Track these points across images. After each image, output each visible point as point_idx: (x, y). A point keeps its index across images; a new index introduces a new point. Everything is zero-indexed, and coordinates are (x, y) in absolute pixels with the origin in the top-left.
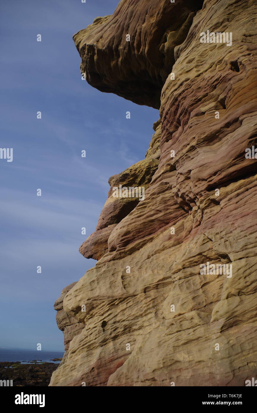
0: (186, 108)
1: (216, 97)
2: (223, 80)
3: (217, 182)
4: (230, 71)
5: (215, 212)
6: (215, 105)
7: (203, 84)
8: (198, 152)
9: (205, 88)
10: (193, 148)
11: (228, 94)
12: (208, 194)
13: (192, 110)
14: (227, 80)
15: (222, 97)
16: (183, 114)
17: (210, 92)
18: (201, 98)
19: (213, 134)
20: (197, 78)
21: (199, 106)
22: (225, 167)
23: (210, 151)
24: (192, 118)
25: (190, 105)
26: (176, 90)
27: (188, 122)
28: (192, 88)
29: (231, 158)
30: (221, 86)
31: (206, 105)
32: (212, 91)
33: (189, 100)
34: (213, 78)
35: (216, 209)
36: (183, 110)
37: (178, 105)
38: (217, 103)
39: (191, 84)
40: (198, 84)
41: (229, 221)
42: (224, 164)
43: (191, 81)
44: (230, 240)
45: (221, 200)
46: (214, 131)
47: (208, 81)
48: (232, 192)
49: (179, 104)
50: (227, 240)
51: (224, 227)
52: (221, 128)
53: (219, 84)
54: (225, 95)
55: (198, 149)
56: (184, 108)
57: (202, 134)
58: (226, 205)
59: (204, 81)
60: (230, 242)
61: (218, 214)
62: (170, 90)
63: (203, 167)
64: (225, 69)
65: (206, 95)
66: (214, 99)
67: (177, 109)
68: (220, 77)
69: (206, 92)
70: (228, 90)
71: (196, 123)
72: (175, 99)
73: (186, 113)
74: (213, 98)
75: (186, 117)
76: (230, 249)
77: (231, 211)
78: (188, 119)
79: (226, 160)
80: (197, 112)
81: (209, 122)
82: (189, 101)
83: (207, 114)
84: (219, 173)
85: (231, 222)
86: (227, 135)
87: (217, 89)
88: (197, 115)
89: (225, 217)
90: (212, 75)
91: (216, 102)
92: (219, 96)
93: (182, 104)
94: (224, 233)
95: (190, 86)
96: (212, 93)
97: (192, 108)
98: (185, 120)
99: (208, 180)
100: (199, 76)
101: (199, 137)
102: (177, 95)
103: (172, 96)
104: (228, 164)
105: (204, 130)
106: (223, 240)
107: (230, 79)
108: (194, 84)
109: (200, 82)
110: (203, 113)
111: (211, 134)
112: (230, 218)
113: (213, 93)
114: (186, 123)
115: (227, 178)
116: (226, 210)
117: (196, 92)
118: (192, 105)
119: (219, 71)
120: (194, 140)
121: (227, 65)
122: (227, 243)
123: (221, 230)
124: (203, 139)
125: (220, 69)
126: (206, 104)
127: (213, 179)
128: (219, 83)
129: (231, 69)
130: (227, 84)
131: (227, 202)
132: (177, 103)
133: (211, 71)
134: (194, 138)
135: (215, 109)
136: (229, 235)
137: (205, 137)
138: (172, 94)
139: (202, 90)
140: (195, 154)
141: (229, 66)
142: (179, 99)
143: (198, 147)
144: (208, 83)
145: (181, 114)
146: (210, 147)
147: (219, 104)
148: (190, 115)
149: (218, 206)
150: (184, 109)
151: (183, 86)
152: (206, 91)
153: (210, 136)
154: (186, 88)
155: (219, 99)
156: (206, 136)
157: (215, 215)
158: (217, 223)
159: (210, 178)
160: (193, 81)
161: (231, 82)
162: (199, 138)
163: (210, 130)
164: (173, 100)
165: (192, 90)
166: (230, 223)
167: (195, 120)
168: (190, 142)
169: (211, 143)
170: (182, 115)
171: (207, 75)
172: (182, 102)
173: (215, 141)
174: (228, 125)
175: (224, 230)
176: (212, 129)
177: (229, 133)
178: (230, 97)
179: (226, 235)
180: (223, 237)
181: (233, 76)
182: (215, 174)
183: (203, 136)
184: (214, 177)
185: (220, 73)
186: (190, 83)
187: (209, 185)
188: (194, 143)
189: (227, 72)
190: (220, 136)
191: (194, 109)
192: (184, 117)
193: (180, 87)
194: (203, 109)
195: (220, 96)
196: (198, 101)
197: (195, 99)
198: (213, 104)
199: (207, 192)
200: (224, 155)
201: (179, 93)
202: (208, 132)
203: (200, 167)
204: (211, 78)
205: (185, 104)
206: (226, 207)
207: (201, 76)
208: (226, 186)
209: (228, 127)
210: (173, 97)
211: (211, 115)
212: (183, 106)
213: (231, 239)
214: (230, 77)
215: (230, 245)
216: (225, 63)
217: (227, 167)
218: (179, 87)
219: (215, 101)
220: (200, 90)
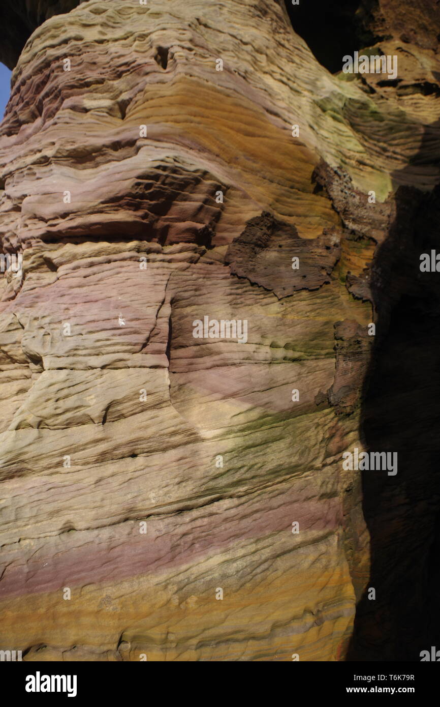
0: (60, 87)
1: (116, 93)
2: (136, 70)
3: (64, 232)
4: (153, 61)
5: (45, 282)
6: (109, 106)
7: (102, 59)
8: (52, 170)
9: (104, 68)
10: (45, 161)
11: (136, 95)
12: (42, 247)
13: (68, 96)
14: (142, 73)
15: (124, 96)
16: (51, 97)
17: (110, 80)
18: (90, 82)
19: (87, 151)
20: (96, 44)
21: (82, 94)
22: (85, 210)
23: (72, 178)
24: (63, 109)
25: (69, 86)
26: (53, 46)
27: (54, 114)
28: (82, 56)
29: (99, 197)
30: (129, 77)
31: (95, 99)
32: (113, 80)
33: (68, 75)
34: (122, 58)
35: (50, 277)
36: (54, 89)
37: (48, 77)
38: (114, 104)
39: (83, 50)
40: (94, 55)
41: (61, 302)
42: (84, 204)
43: (85, 43)
44: (55, 335)
45: (61, 264)
46: (91, 145)
47: (112, 59)
48: (83, 256)
49: (49, 75)
50: (49, 334)
51: (51, 310)
52: (104, 146)
53: (128, 73)
54: (132, 96)
55: (53, 166)
56: (56, 85)
57: (68, 142)
58: (66, 274)
59: (106, 56)
60: (52, 338)
61: (49, 286)
62: (43, 42)
63: (49, 197)
64: (146, 54)
65: (101, 82)
66: (112, 94)
67: (44, 83)
68: (134, 62)
69: (103, 76)
70: (138, 90)
71: (67, 120)
72: (46, 63)
73: (56, 97)
74: (111, 92)
75: (55, 105)
76: (48, 349)
77: (71, 287)
78: (57, 109)
79: (90, 198)
80: (76, 104)
81: (88, 128)
82: (69, 78)
83: (92, 114)
84: (71, 216)
85: (66, 306)
86: (109, 161)
87: (122, 79)
88: (73, 108)
89: (59, 295)
90: (122, 52)
91: (113, 102)
92: (121, 92)
93: (56, 77)
94: (47, 320)
95: (80, 53)
96: (111, 82)
97: (70, 92)
98: (52, 109)
99: (50, 222)
100: (101, 42)
101: (61, 145)
102: (52, 56)
103: (42, 55)
104: (90, 207)
105: (74, 137)
106: (42, 331)
107: (147, 74)
108: (88, 52)
109: (99, 54)
110: (86, 110)
111: (85, 149)
112: (66, 299)
113: (113, 85)
114: (51, 115)
115: (82, 230)
116: (64, 283)
117: (86, 68)
118: (72, 87)
119: (136, 51)
120: (53, 147)
121: (151, 47)
122: (48, 338)
123: (45, 315)
124: (68, 152)
125: (138, 49)
126: (96, 97)
127: (58, 224)
128: (129, 70)
129: (156, 58)
130: (139, 80)
131: (70, 271)
132: (47, 72)
133: (123, 46)
134: (53, 144)
135: (107, 113)
136: (55, 326)
137: (72, 149)
138: (44, 50)
139: (97, 69)
140: (45, 172)
141: (154, 51)
142: (54, 65)
143: (55, 163)
144: (111, 63)
145: (47, 95)
146: (77, 171)
147: (117, 107)
148: (62, 103)
149: (54, 273)
150: (56, 88)
151: (69, 46)
152: (103, 73)
153: (82, 152)
154: (72, 52)
155: (120, 99)
156: (74, 150)
157: (44, 286)
158: (43, 302)
159: (53, 219)
160: (87, 46)
161: (148, 79)
162: (62, 147)
163: (85, 142)
164: (42, 62)
165: (81, 61)
166: (64, 306)
167: (67, 115)
168: (44, 148)
169: (80, 166)
170: (49, 96)
171: (114, 48)
172: (55, 74)
173: (88, 164)
174: (116, 146)
175: (49, 315)
176: (87, 141)
177: (113, 160)
178: (136, 102)
179: (49, 323)
180: (44, 326)
181: (153, 70)
182: (64, 216)
183: (69, 147)
184: (60, 221)
185: (135, 55)
186: (81, 47)
187: (48, 232)
188: (49, 152)
189: (147, 60)
190: (99, 159)
191: (72, 95)
192: (51, 102)
193: (63, 46)
194: (88, 103)
195: (123, 94)
196: (83, 85)
197: (82, 80)
198: (107, 103)
199: (42, 244)
200: (90, 189)
201: (57, 55)
202: (81, 143)
203: (45, 194)
204: (119, 57)
205: (60, 79)
206: (66, 278)
207: (104, 45)
208: (77, 243)
209: (116, 150)
210: (44, 58)
211: (98, 120)
212: (55, 81)
213: (56, 333)
214: (148, 69)
215: (52, 343)
216: (150, 43)
217: (89, 211)
218: (60, 44)
219: (112, 99)
220: (94, 67)
